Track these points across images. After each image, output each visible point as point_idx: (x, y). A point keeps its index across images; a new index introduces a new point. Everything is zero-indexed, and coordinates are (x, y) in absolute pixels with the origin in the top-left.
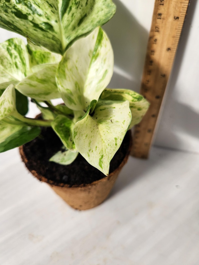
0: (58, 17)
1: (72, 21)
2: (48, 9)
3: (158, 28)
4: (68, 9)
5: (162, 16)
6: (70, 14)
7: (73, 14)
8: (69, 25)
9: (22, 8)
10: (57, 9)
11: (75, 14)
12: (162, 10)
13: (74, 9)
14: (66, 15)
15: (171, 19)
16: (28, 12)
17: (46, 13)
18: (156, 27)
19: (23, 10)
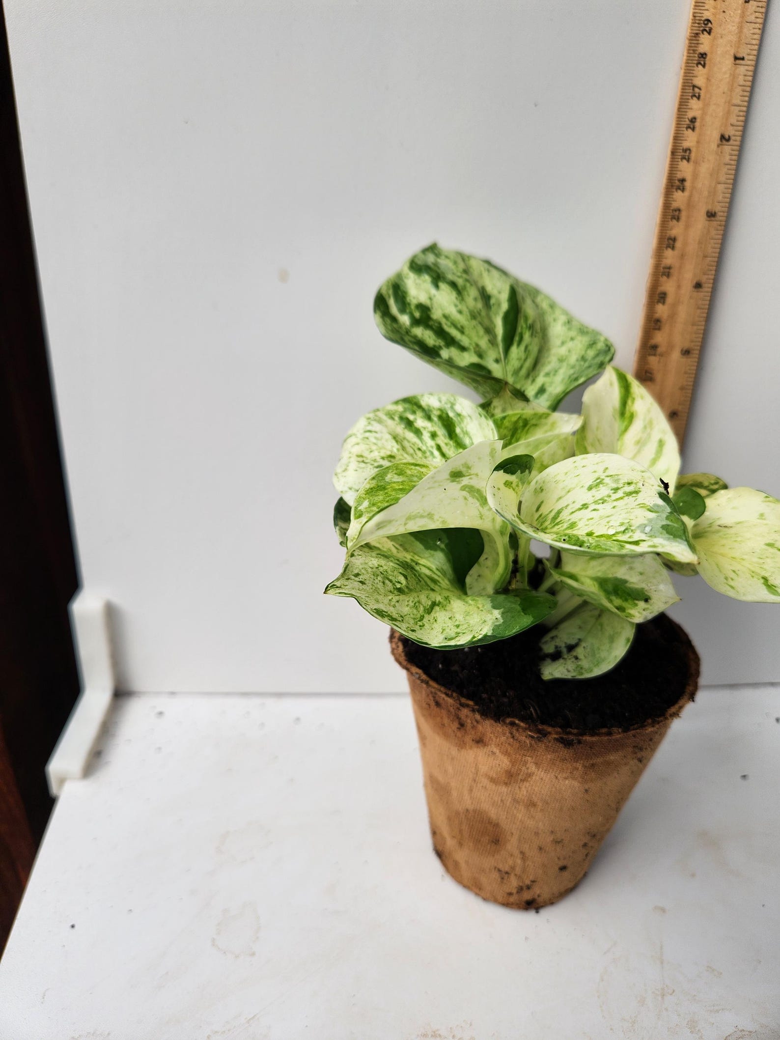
0: (499, 353)
1: (525, 360)
2: (482, 337)
3: (651, 373)
4: (517, 338)
5: (659, 350)
6: (522, 347)
7: (526, 347)
8: (521, 367)
9: (423, 334)
10: (495, 336)
11: (530, 348)
12: (659, 338)
13: (527, 336)
14: (514, 350)
15: (676, 355)
16: (437, 344)
17: (477, 345)
18: (646, 372)
19: (424, 338)
